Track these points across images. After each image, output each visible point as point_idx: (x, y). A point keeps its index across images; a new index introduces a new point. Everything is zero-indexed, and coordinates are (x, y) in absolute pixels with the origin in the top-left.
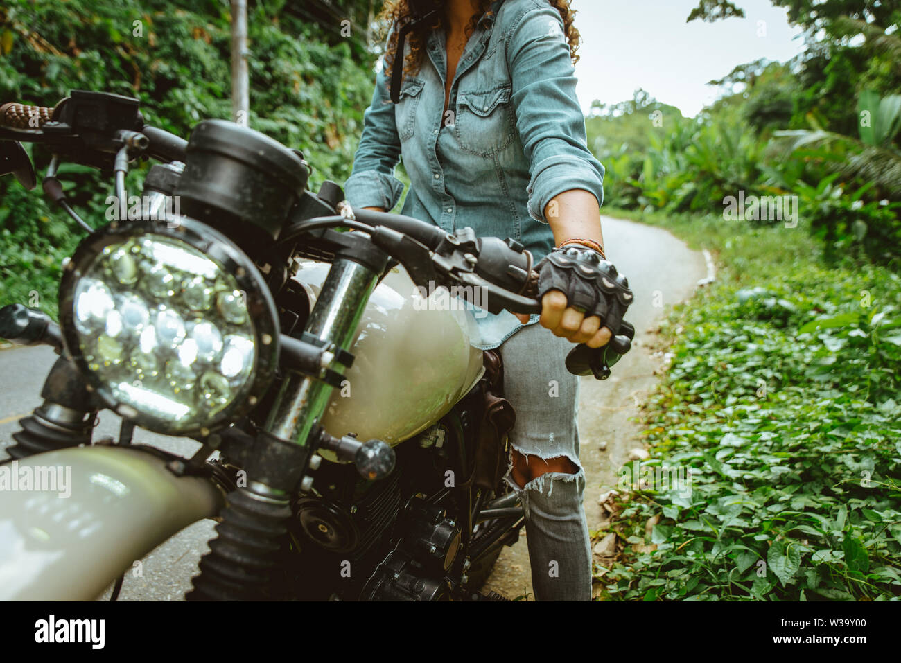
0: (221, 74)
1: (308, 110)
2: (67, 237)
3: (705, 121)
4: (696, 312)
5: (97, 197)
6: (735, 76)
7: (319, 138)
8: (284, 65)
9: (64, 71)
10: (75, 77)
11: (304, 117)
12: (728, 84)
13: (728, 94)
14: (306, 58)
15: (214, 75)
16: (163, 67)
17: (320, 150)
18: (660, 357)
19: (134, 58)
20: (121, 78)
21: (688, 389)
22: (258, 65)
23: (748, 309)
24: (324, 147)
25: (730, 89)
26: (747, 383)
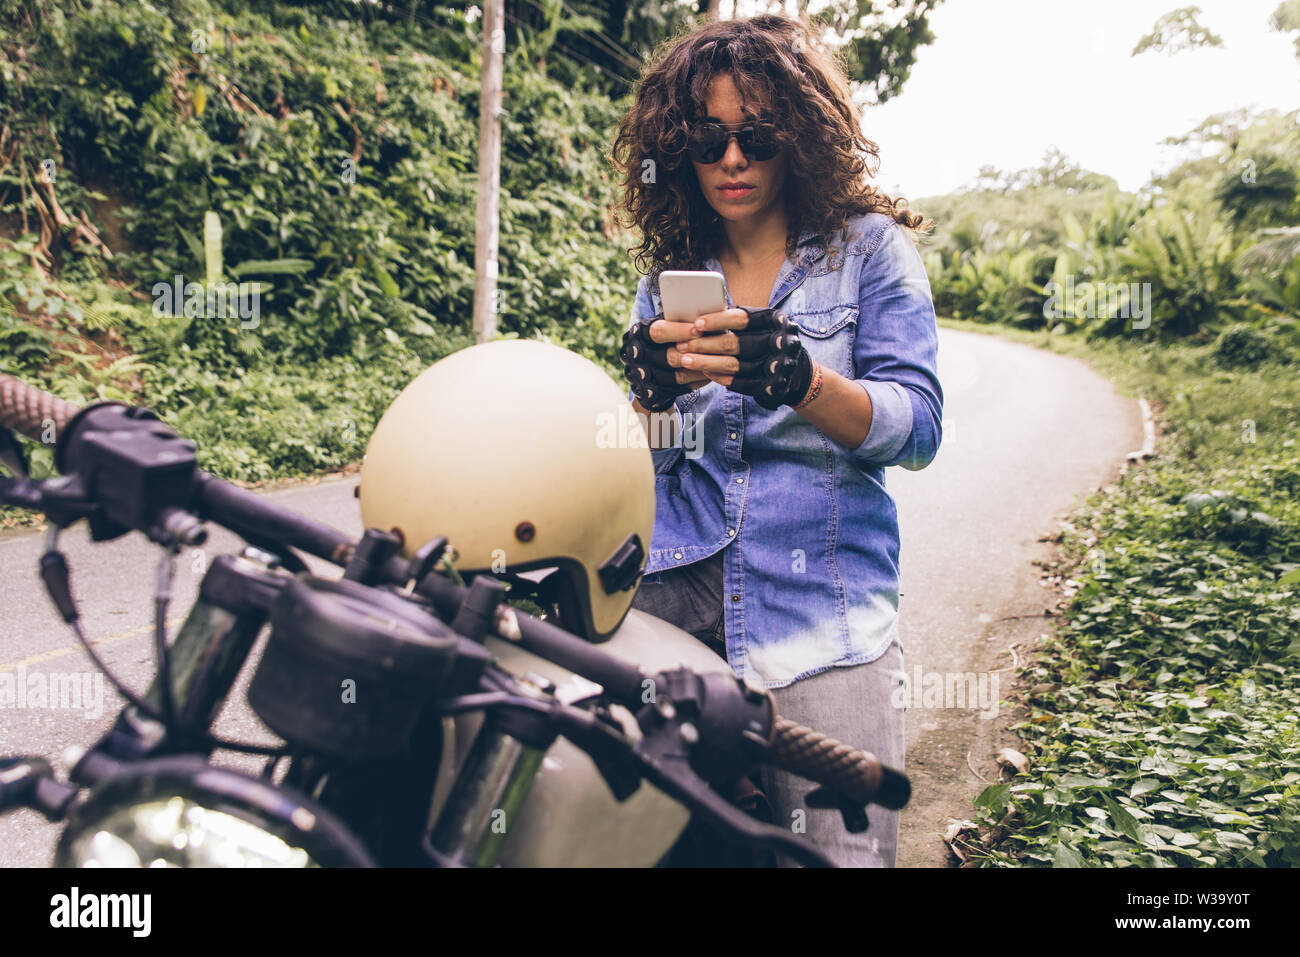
0: (466, 138)
1: (579, 185)
2: (260, 355)
3: (1154, 197)
4: (1120, 512)
5: (300, 303)
6: (1207, 130)
7: (592, 224)
8: (549, 127)
9: (266, 136)
10: (280, 146)
11: (570, 197)
12: (1193, 144)
13: (1193, 157)
14: (579, 116)
15: (456, 140)
16: (391, 129)
17: (593, 241)
18: (1057, 584)
19: (356, 118)
20: (338, 146)
21: (1098, 649)
22: (516, 127)
23: (1203, 519)
24: (597, 236)
25: (1199, 151)
26: (1192, 650)
